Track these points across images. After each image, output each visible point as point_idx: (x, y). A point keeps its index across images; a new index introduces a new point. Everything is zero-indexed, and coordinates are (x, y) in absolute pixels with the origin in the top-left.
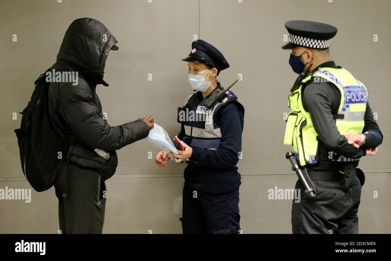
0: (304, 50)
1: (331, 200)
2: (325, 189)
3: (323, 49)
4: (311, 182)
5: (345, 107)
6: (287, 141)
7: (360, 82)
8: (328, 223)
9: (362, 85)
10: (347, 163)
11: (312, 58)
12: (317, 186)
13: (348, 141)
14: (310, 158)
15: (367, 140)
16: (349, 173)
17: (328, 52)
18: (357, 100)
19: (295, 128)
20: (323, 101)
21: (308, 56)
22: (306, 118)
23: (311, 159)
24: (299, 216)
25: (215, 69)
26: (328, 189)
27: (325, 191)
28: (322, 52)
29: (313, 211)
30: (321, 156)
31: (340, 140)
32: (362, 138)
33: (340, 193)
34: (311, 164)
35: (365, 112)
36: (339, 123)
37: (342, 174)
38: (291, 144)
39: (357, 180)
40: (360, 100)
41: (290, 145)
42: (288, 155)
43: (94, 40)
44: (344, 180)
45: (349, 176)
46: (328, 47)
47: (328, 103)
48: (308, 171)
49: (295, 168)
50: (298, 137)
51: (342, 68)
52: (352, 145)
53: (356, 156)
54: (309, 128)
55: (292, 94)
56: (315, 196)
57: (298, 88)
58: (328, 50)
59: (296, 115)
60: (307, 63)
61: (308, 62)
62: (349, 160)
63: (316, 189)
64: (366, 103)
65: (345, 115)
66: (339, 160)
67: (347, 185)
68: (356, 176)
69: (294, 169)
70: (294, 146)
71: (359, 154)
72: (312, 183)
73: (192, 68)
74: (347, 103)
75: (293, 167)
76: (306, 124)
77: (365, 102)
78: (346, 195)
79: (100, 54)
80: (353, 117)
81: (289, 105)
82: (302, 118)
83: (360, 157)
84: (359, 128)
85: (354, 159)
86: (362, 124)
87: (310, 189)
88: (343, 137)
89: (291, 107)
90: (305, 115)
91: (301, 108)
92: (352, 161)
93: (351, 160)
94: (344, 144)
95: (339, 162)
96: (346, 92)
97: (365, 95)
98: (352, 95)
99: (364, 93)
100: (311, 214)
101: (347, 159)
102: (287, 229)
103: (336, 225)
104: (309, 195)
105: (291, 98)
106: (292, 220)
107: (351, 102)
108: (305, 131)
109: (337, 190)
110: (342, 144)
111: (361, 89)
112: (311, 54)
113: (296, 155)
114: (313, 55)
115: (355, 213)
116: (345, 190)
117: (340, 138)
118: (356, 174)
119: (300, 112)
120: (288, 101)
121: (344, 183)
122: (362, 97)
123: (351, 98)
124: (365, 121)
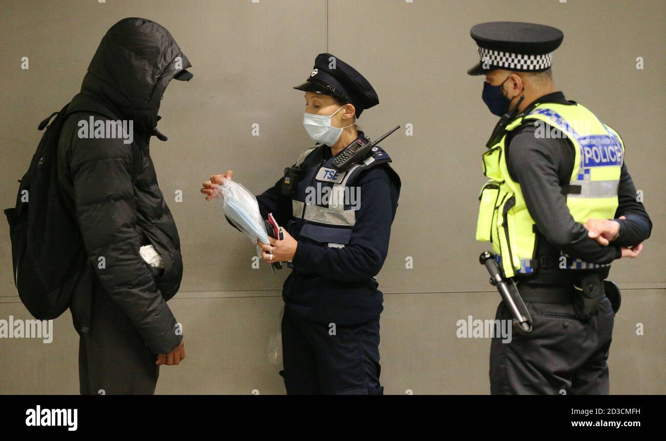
0: (506, 74)
1: (560, 338)
2: (549, 318)
3: (540, 71)
4: (524, 305)
5: (583, 173)
6: (482, 234)
7: (610, 129)
8: (554, 378)
9: (612, 134)
10: (588, 272)
11: (521, 88)
12: (534, 313)
13: (588, 232)
14: (522, 264)
15: (622, 232)
16: (591, 290)
17: (550, 75)
18: (604, 160)
19: (496, 211)
20: (543, 162)
21: (515, 85)
22: (514, 194)
23: (524, 266)
24: (502, 366)
25: (350, 106)
26: (554, 319)
27: (547, 322)
28: (538, 75)
29: (528, 358)
30: (542, 259)
31: (574, 231)
32: (614, 227)
33: (574, 326)
34: (523, 274)
35: (618, 181)
36: (572, 201)
37: (579, 291)
38: (488, 239)
39: (606, 302)
40: (609, 161)
41: (488, 241)
42: (482, 257)
43: (145, 58)
44: (583, 302)
45: (592, 296)
46: (549, 65)
47: (551, 166)
48: (518, 286)
49: (496, 280)
50: (500, 227)
51: (578, 104)
52: (595, 240)
53: (604, 259)
54: (519, 210)
55: (488, 151)
56: (531, 330)
57: (499, 141)
58: (550, 71)
59: (497, 188)
60: (514, 97)
61: (515, 94)
62: (591, 266)
63: (533, 319)
64: (621, 166)
65: (583, 187)
66: (574, 267)
67: (587, 312)
68: (605, 295)
69: (494, 283)
70: (494, 243)
71: (609, 255)
72: (526, 308)
73: (311, 103)
74: (586, 165)
75: (491, 279)
76: (514, 204)
77: (619, 163)
78: (585, 329)
79: (153, 83)
80: (598, 191)
81: (484, 171)
82: (507, 193)
83: (610, 261)
84: (608, 210)
85: (600, 264)
86: (613, 202)
87: (522, 317)
88: (579, 226)
89: (487, 174)
90: (512, 188)
91: (506, 176)
92: (597, 269)
93: (594, 266)
94: (581, 238)
95: (573, 270)
96: (583, 146)
97: (619, 151)
98: (596, 151)
99: (616, 148)
100: (524, 362)
101: (588, 265)
102: (481, 386)
103: (569, 383)
104: (521, 329)
105: (487, 158)
106: (491, 372)
107: (592, 163)
108: (513, 216)
109: (571, 320)
110: (578, 238)
111: (611, 141)
112: (519, 80)
113: (497, 259)
114: (523, 83)
115: (602, 360)
116: (585, 321)
117: (573, 228)
118: (604, 291)
119: (504, 182)
120: (482, 164)
121: (581, 307)
122: (613, 154)
123: (592, 156)
124: (620, 197)
